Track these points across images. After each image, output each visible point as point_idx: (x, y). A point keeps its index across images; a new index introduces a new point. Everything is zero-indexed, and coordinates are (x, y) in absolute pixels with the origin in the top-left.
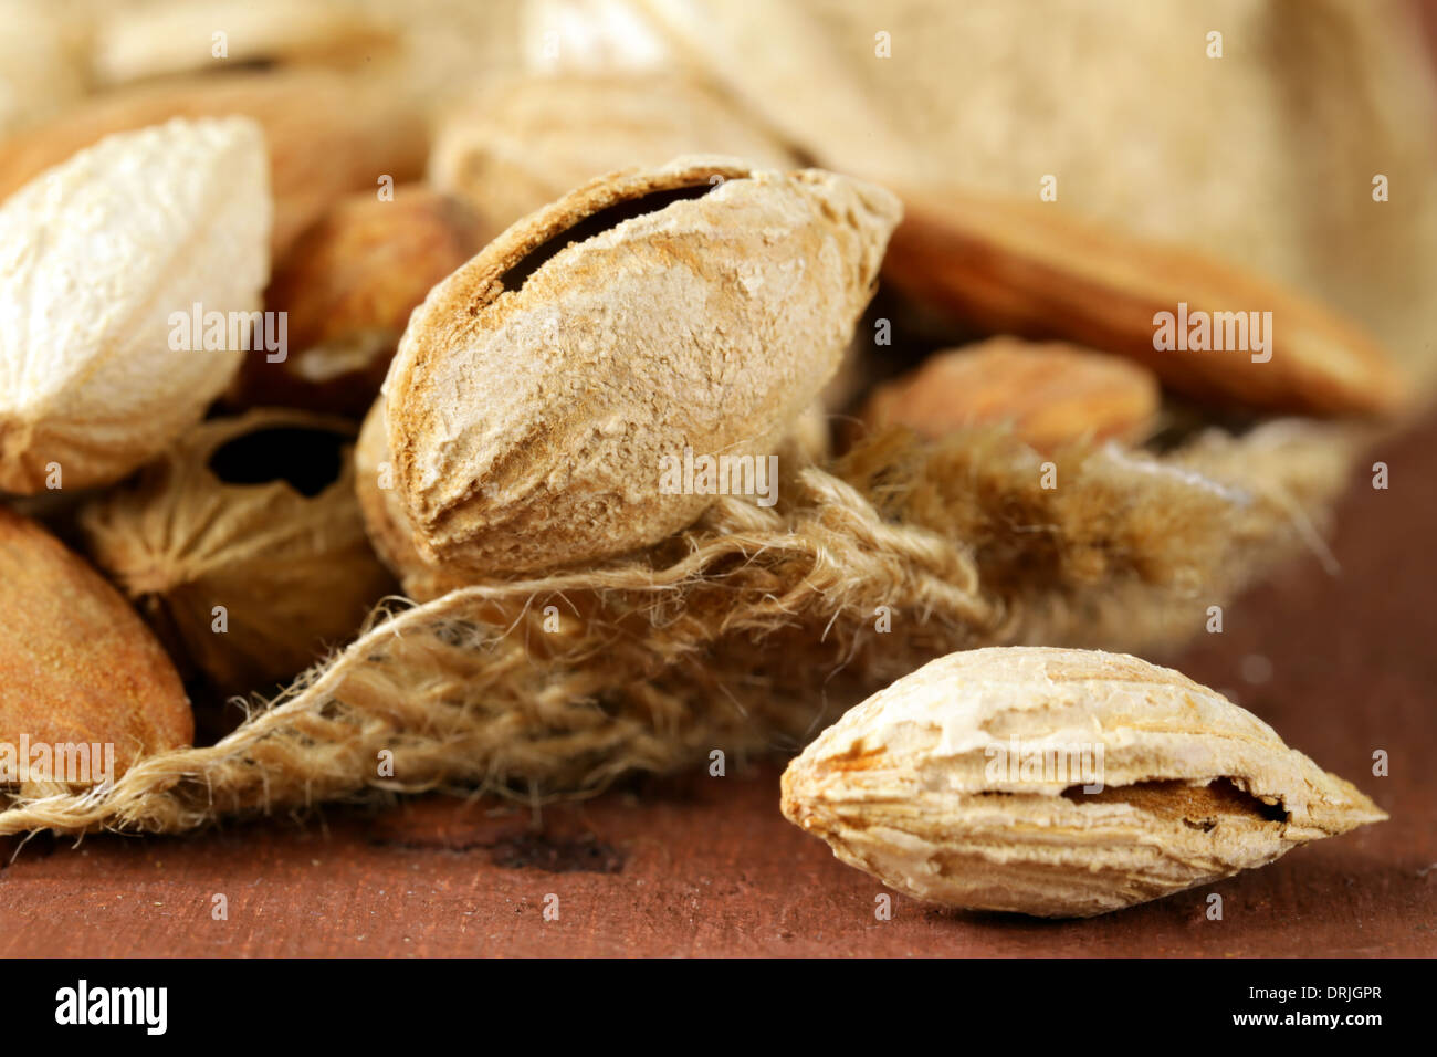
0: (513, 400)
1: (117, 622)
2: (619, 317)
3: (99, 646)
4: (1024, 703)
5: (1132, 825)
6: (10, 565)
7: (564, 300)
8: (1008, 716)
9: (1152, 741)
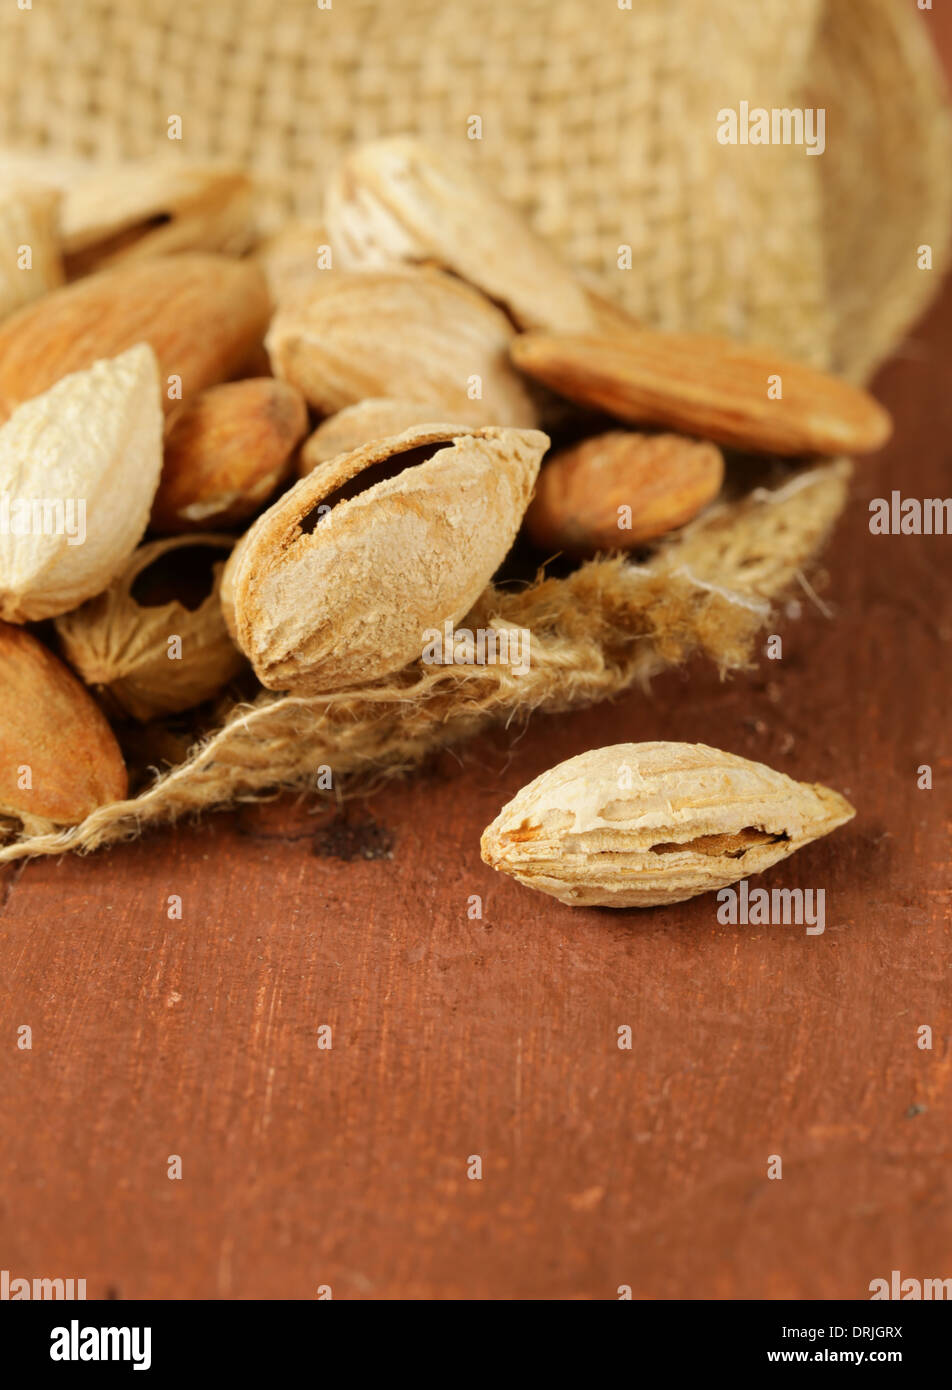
0: (309, 606)
1: (78, 712)
2: (373, 551)
3: (67, 731)
4: (624, 797)
5: (692, 864)
6: (10, 674)
7: (339, 542)
8: (616, 804)
9: (703, 814)
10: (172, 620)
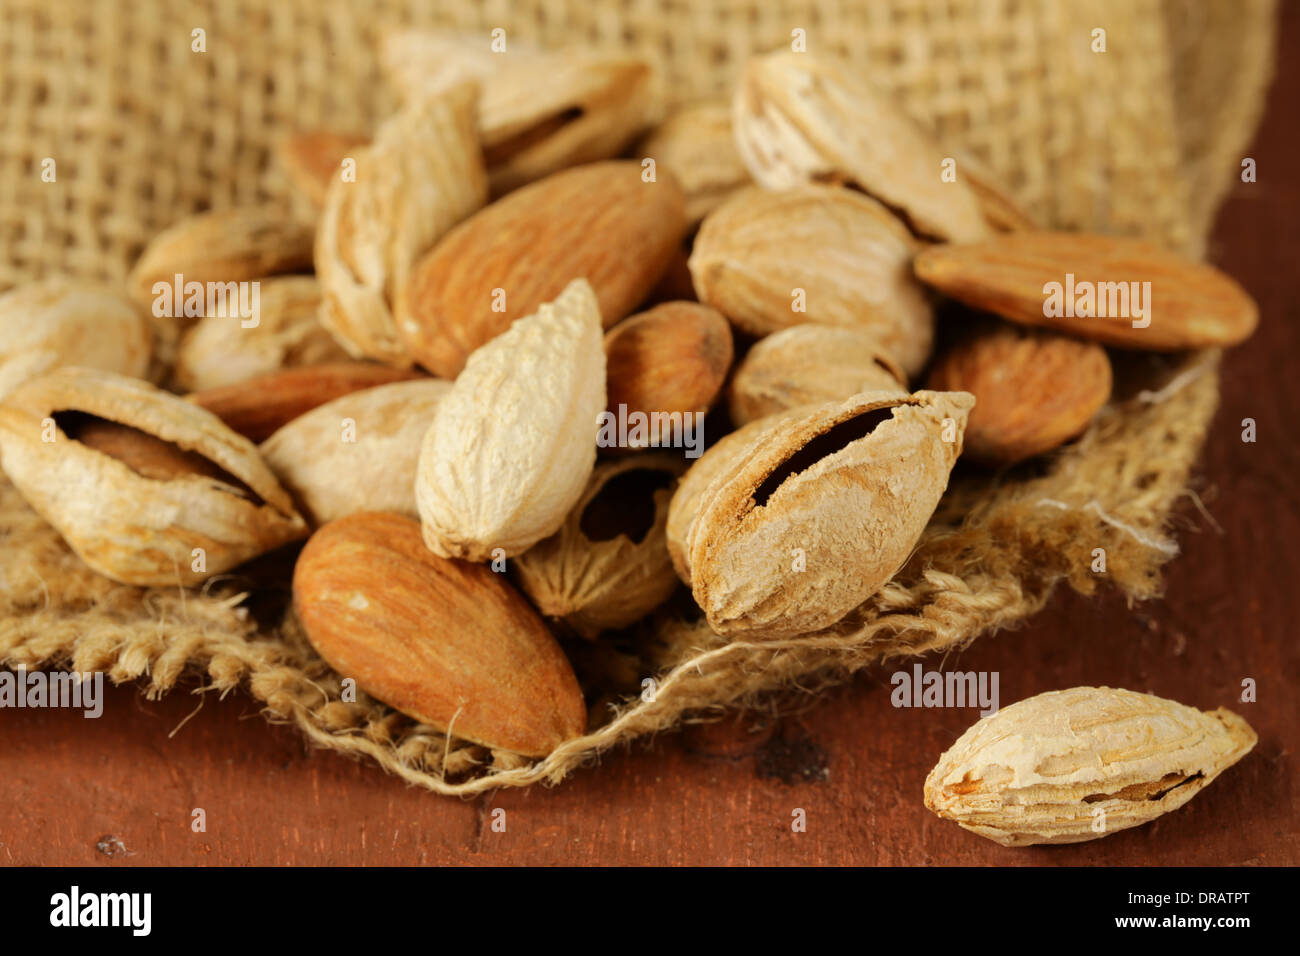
0: (764, 574)
1: (539, 647)
2: (823, 522)
3: (530, 668)
4: (1059, 752)
5: (1120, 810)
6: (475, 612)
7: (791, 514)
8: (1051, 760)
9: (1131, 767)
10: (620, 555)
